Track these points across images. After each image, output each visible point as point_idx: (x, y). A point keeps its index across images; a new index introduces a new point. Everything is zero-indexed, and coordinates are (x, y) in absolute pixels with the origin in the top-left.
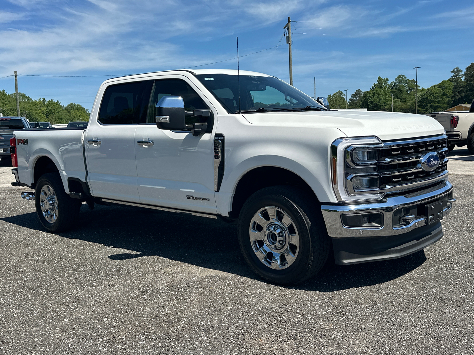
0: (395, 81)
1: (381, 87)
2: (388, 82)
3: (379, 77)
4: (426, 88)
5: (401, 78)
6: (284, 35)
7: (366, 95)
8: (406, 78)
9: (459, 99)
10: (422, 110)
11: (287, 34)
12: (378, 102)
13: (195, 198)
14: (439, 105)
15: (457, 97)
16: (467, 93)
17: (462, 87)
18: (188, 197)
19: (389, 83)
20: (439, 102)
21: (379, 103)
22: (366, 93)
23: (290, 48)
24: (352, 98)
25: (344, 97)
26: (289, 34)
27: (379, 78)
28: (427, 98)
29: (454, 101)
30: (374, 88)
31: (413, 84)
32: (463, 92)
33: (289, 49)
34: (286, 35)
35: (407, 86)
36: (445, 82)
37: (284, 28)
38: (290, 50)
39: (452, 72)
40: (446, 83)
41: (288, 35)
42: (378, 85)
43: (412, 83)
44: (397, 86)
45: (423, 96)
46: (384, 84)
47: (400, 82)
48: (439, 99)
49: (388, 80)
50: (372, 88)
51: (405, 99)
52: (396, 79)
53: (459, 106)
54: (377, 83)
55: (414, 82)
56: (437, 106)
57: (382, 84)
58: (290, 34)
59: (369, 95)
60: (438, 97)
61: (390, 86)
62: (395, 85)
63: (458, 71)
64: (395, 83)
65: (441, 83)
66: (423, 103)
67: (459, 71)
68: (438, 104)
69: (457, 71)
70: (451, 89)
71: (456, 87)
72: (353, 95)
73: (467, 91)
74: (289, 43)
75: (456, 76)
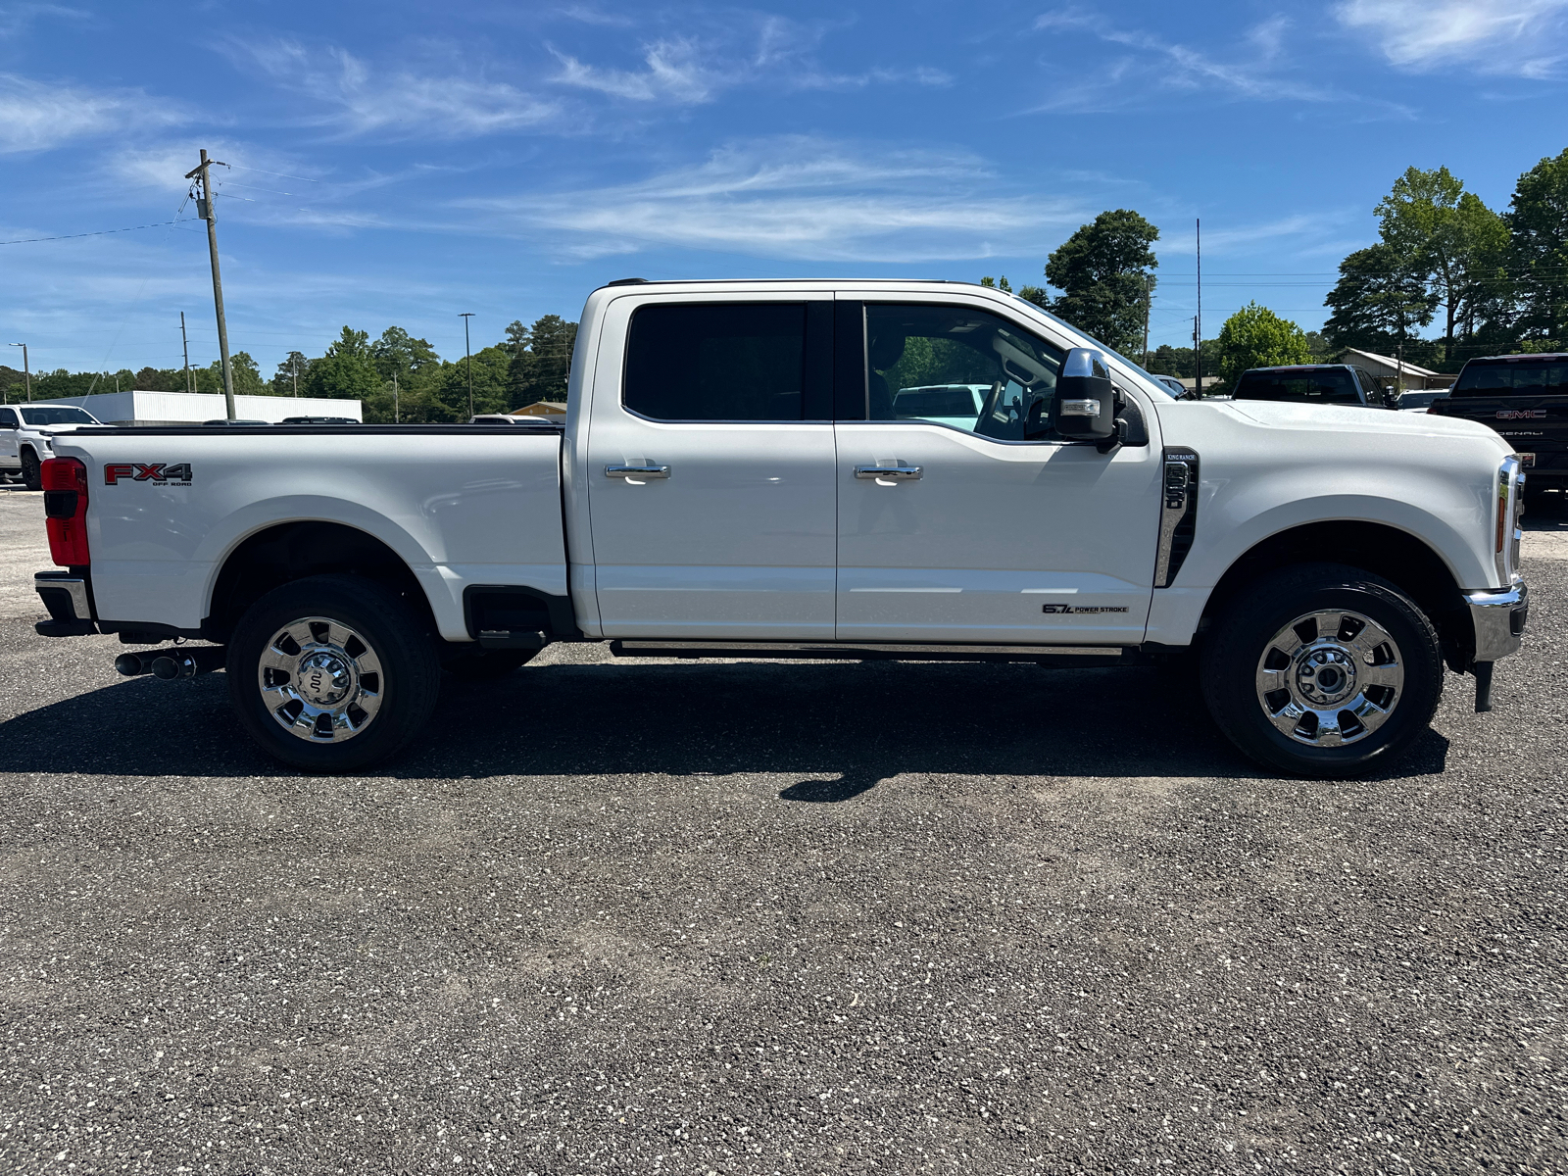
0: (383, 341)
1: (352, 351)
2: (367, 340)
3: (346, 327)
4: (453, 361)
5: (397, 333)
6: (191, 195)
7: (316, 367)
8: (406, 335)
9: (527, 391)
10: (452, 409)
11: (198, 193)
12: (348, 388)
13: (1077, 609)
14: (487, 400)
15: (521, 385)
16: (542, 378)
17: (529, 365)
18: (1048, 609)
19: (370, 342)
20: (484, 394)
21: (350, 390)
22: (317, 364)
23: (211, 230)
24: (282, 372)
25: (256, 370)
26: (205, 193)
27: (346, 330)
28: (459, 383)
29: (515, 395)
30: (335, 352)
31: (421, 350)
32: (533, 376)
33: (209, 233)
34: (195, 195)
35: (409, 352)
36: (491, 350)
37: (188, 176)
38: (212, 238)
39: (508, 330)
40: (492, 354)
41: (202, 197)
42: (343, 346)
43: (420, 346)
44: (387, 351)
45: (450, 378)
46: (357, 345)
47: (395, 342)
48: (485, 389)
49: (367, 337)
50: (329, 352)
51: (410, 383)
52: (384, 335)
53: (538, 406)
54: (341, 340)
55: (426, 345)
56: (483, 402)
57: (353, 344)
58: (209, 195)
59: (324, 368)
60: (482, 382)
61: (373, 351)
62: (382, 349)
63: (519, 329)
64: (383, 344)
65: (482, 353)
66: (452, 393)
67: (523, 330)
68: (485, 397)
69: (517, 330)
70: (503, 368)
71: (515, 364)
72: (283, 364)
73: (540, 375)
74: (209, 220)
75: (518, 341)
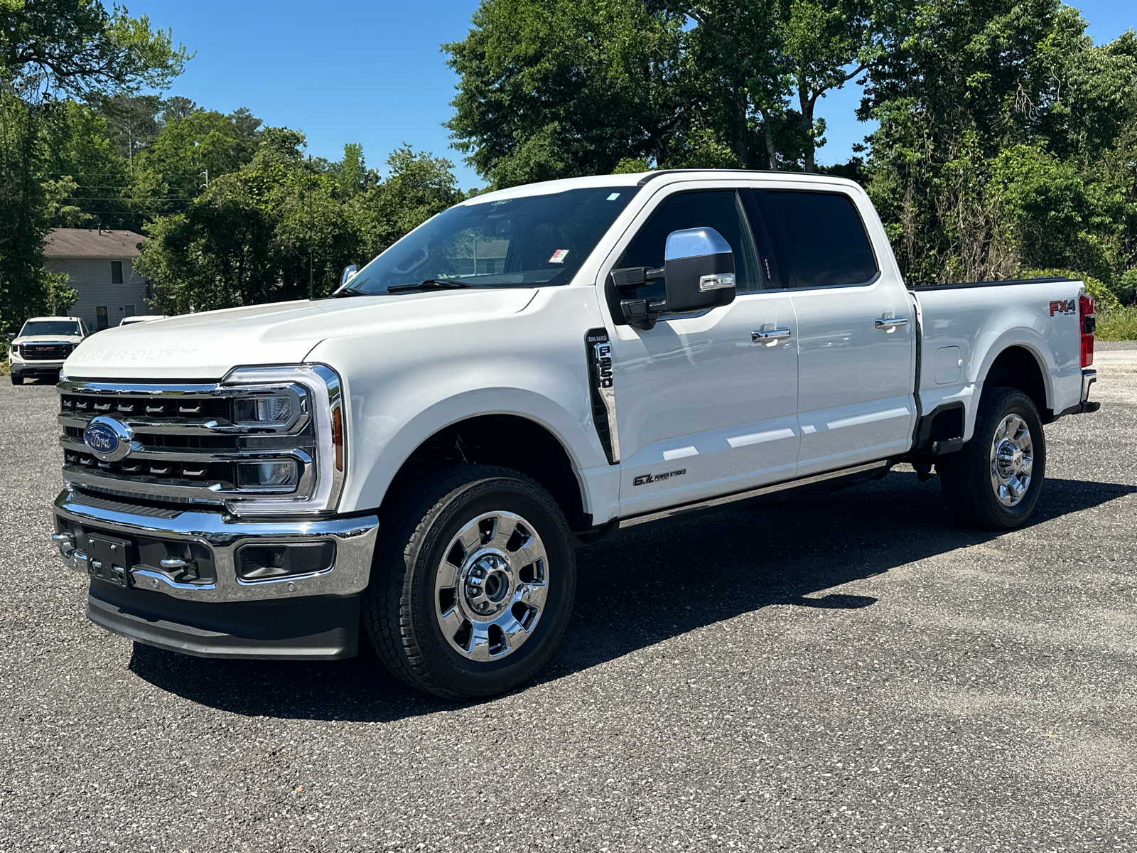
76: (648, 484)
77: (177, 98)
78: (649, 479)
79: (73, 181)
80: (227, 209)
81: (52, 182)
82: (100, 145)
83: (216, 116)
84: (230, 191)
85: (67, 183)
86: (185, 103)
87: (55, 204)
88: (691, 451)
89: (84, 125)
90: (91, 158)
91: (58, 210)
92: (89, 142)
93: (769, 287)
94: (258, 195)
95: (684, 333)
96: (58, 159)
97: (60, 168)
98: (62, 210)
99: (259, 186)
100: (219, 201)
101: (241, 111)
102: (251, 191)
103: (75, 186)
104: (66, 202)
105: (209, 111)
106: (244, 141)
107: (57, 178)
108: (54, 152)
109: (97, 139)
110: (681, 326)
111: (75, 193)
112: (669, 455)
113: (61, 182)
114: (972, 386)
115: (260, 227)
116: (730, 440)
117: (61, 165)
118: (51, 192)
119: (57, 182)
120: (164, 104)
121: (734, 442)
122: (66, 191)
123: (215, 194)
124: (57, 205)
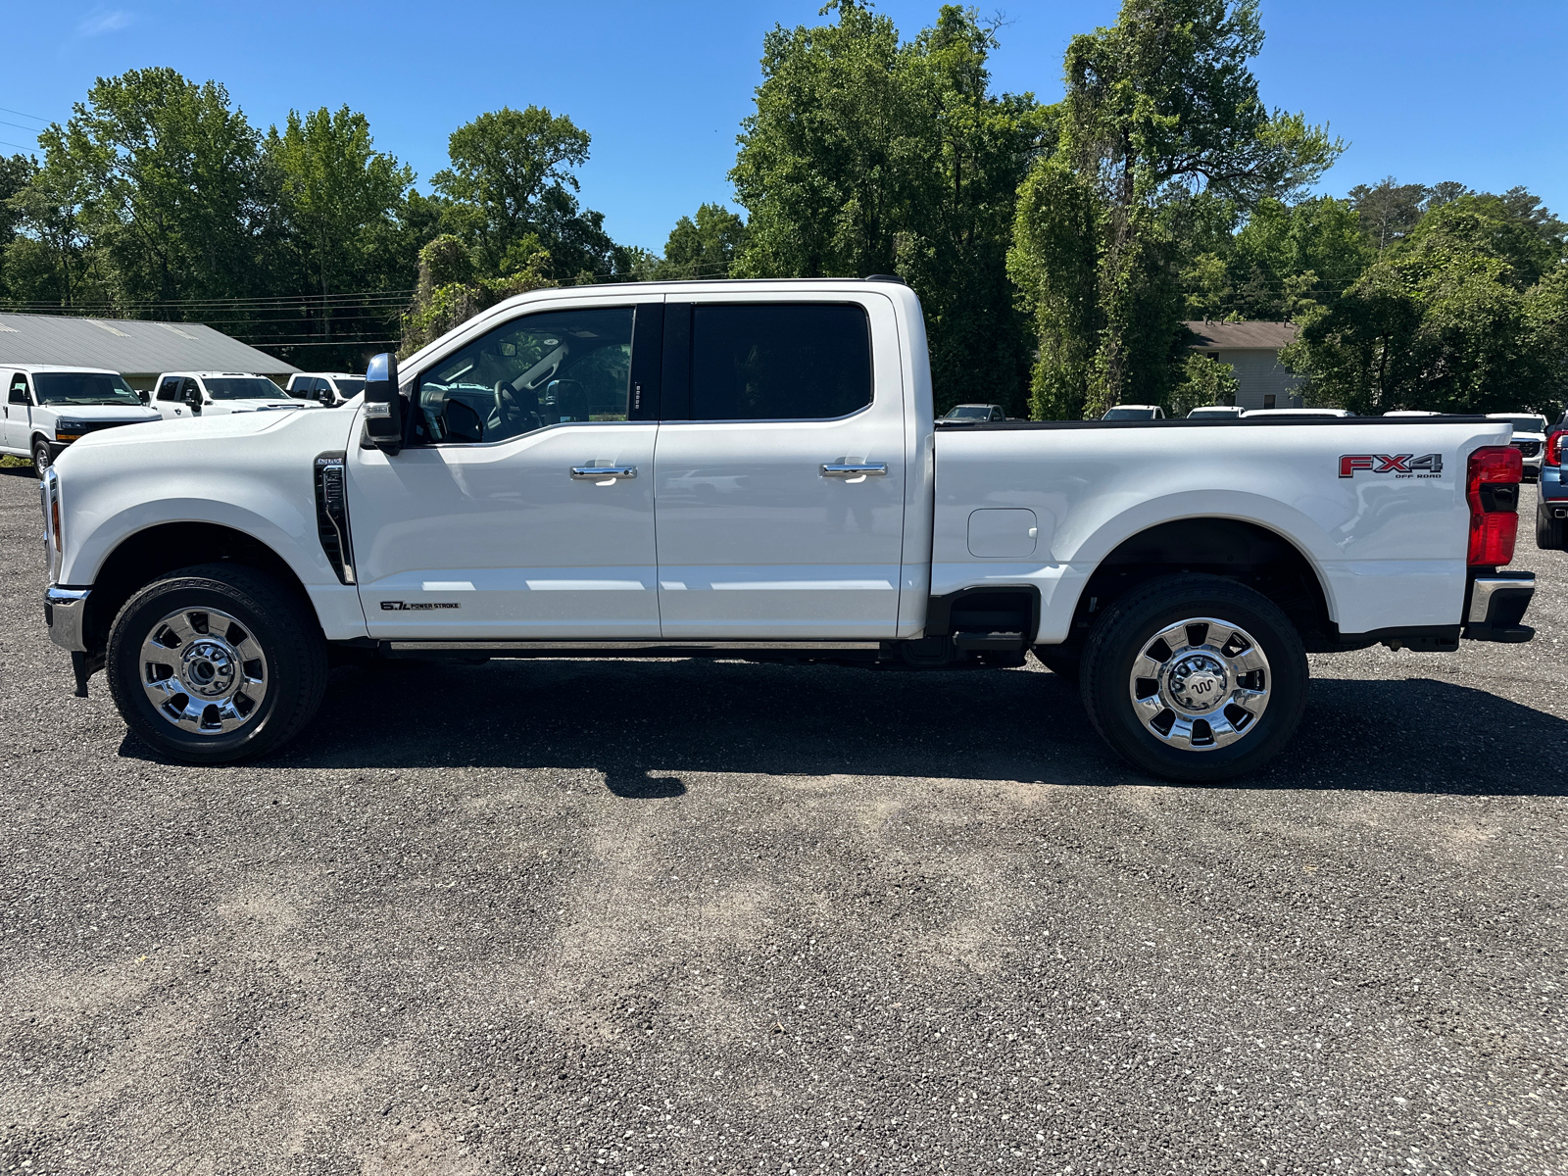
76: (402, 611)
77: (1446, 183)
78: (403, 606)
79: (1315, 275)
80: (1374, 300)
81: (1294, 277)
82: (1350, 238)
83: (1488, 198)
84: (1380, 281)
85: (1310, 276)
86: (1453, 188)
87: (1294, 298)
88: (468, 586)
89: (1337, 220)
90: (1340, 251)
91: (1295, 303)
92: (1340, 236)
93: (637, 416)
94: (1412, 282)
95: (457, 462)
96: (1305, 255)
97: (1306, 262)
98: (1300, 303)
99: (1416, 273)
100: (1369, 290)
101: (1516, 190)
102: (1405, 279)
103: (1315, 279)
104: (1305, 295)
105: (1479, 194)
106: (1512, 223)
107: (1299, 273)
108: (1302, 248)
109: (1347, 232)
110: (453, 455)
111: (1315, 286)
112: (429, 586)
113: (1302, 277)
114: (1063, 567)
115: (1407, 314)
116: (529, 583)
117: (1307, 260)
118: (1292, 286)
119: (1298, 276)
120: (1429, 191)
121: (534, 585)
122: (1307, 285)
123: (1364, 284)
124: (1295, 298)
